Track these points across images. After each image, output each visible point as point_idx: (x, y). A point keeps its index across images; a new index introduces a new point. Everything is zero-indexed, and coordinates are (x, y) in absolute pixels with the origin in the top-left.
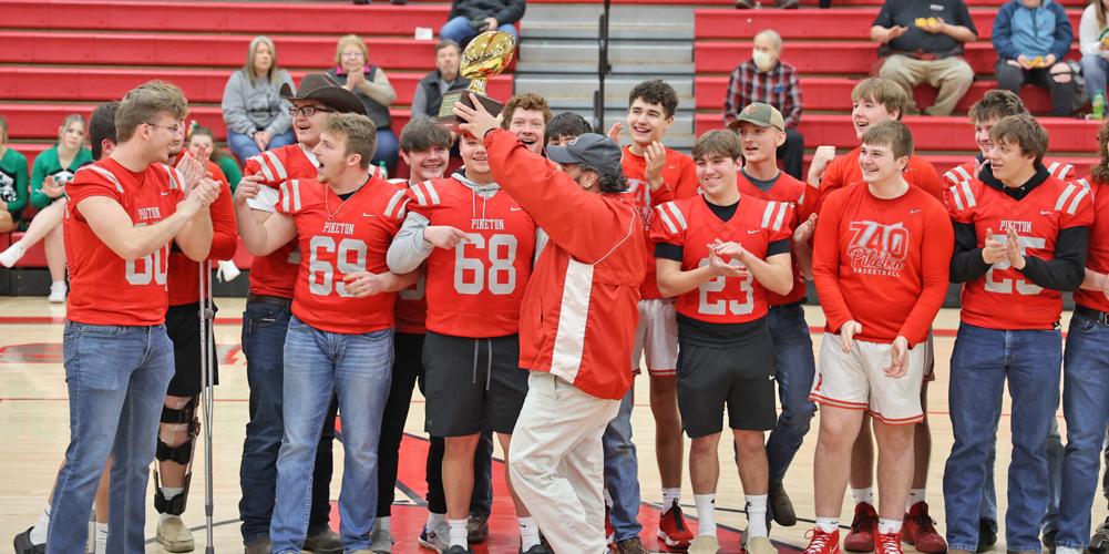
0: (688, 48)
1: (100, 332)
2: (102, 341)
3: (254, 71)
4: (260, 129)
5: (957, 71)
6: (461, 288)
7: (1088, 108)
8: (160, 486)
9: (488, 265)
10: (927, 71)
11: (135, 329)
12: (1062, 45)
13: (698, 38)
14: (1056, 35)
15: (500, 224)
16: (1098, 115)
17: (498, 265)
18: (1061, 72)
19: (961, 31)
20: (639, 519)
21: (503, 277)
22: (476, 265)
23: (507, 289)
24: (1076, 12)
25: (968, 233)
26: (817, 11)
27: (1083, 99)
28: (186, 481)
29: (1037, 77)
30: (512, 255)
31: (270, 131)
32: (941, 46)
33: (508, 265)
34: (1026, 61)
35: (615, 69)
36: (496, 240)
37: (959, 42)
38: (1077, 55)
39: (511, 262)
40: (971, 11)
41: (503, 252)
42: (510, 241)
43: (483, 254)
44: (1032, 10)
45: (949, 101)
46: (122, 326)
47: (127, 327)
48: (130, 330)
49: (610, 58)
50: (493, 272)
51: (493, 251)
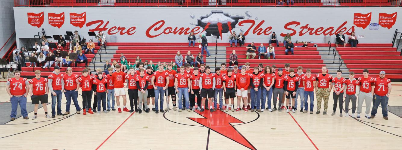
0: (225, 51)
3: (178, 55)
4: (179, 61)
5: (254, 54)
6: (205, 84)
7: (268, 58)
9: (208, 82)
10: (251, 54)
12: (265, 51)
13: (226, 50)
14: (265, 50)
15: (209, 78)
16: (269, 59)
17: (209, 82)
18: (265, 54)
19: (255, 50)
20: (222, 106)
21: (210, 83)
22: (207, 82)
23: (210, 84)
24: (267, 47)
25: (252, 80)
26: (239, 47)
27: (268, 57)
28: (176, 103)
29: (263, 55)
30: (210, 81)
31: (180, 62)
32: (253, 51)
33: (210, 82)
34: (261, 53)
35: (217, 54)
36: (209, 79)
37: (255, 51)
38: (267, 52)
40: (256, 47)
41: (209, 80)
42: (210, 79)
43: (207, 81)
44: (262, 47)
45: (254, 57)
49: (217, 52)
50: (209, 83)
51: (208, 80)
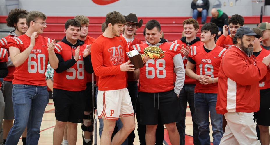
1: (19, 87)
2: (20, 89)
8: (84, 139)
9: (156, 69)
11: (32, 86)
17: (159, 69)
21: (161, 73)
22: (152, 69)
30: (164, 66)
33: (163, 69)
36: (158, 61)
39: (164, 68)
41: (161, 65)
42: (163, 61)
43: (154, 66)
46: (27, 85)
47: (29, 85)
48: (30, 86)
50: (158, 71)
51: (157, 65)
